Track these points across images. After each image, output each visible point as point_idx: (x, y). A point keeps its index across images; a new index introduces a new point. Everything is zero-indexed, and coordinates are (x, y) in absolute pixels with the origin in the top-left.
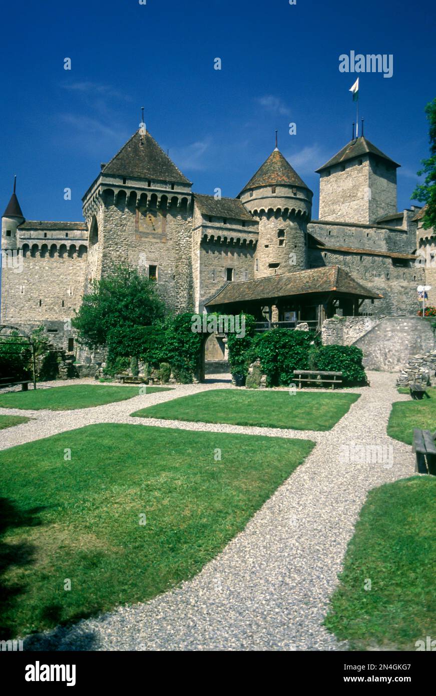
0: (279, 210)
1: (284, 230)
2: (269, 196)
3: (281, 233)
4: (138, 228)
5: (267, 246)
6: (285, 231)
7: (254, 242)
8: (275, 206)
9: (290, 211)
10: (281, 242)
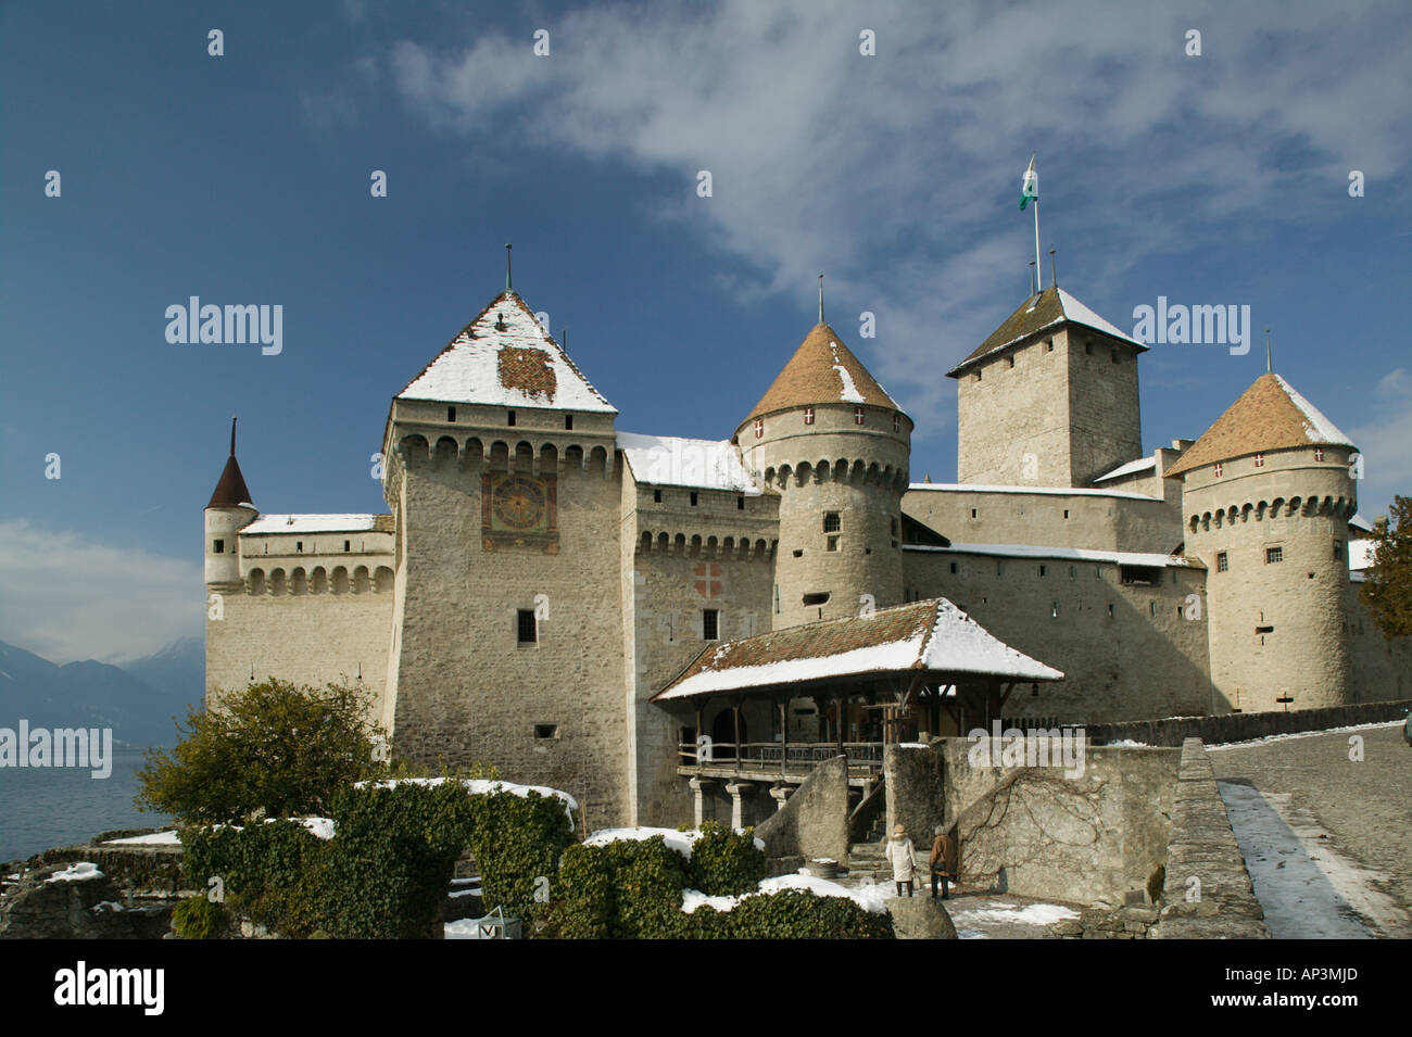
0: (823, 464)
1: (838, 511)
2: (799, 433)
3: (831, 521)
4: (490, 524)
5: (798, 554)
6: (841, 515)
7: (768, 546)
8: (815, 456)
9: (850, 466)
10: (832, 544)
